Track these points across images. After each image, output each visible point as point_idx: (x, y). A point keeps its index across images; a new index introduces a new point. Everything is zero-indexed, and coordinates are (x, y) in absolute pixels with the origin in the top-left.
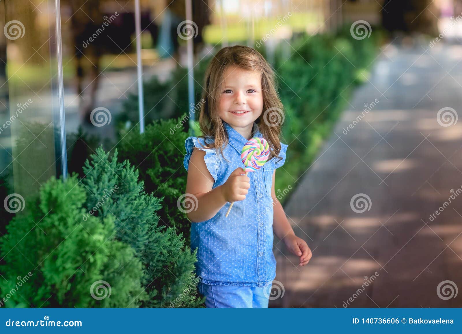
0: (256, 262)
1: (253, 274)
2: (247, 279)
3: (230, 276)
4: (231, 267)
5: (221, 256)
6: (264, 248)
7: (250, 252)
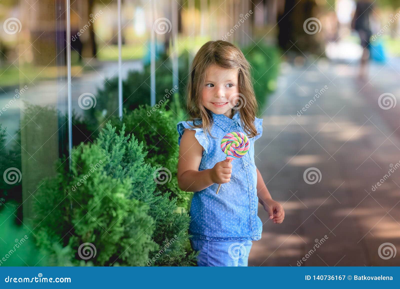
0: (249, 219)
1: (248, 230)
2: (243, 235)
3: (229, 232)
4: (230, 225)
5: (221, 216)
6: (255, 207)
7: (245, 212)
